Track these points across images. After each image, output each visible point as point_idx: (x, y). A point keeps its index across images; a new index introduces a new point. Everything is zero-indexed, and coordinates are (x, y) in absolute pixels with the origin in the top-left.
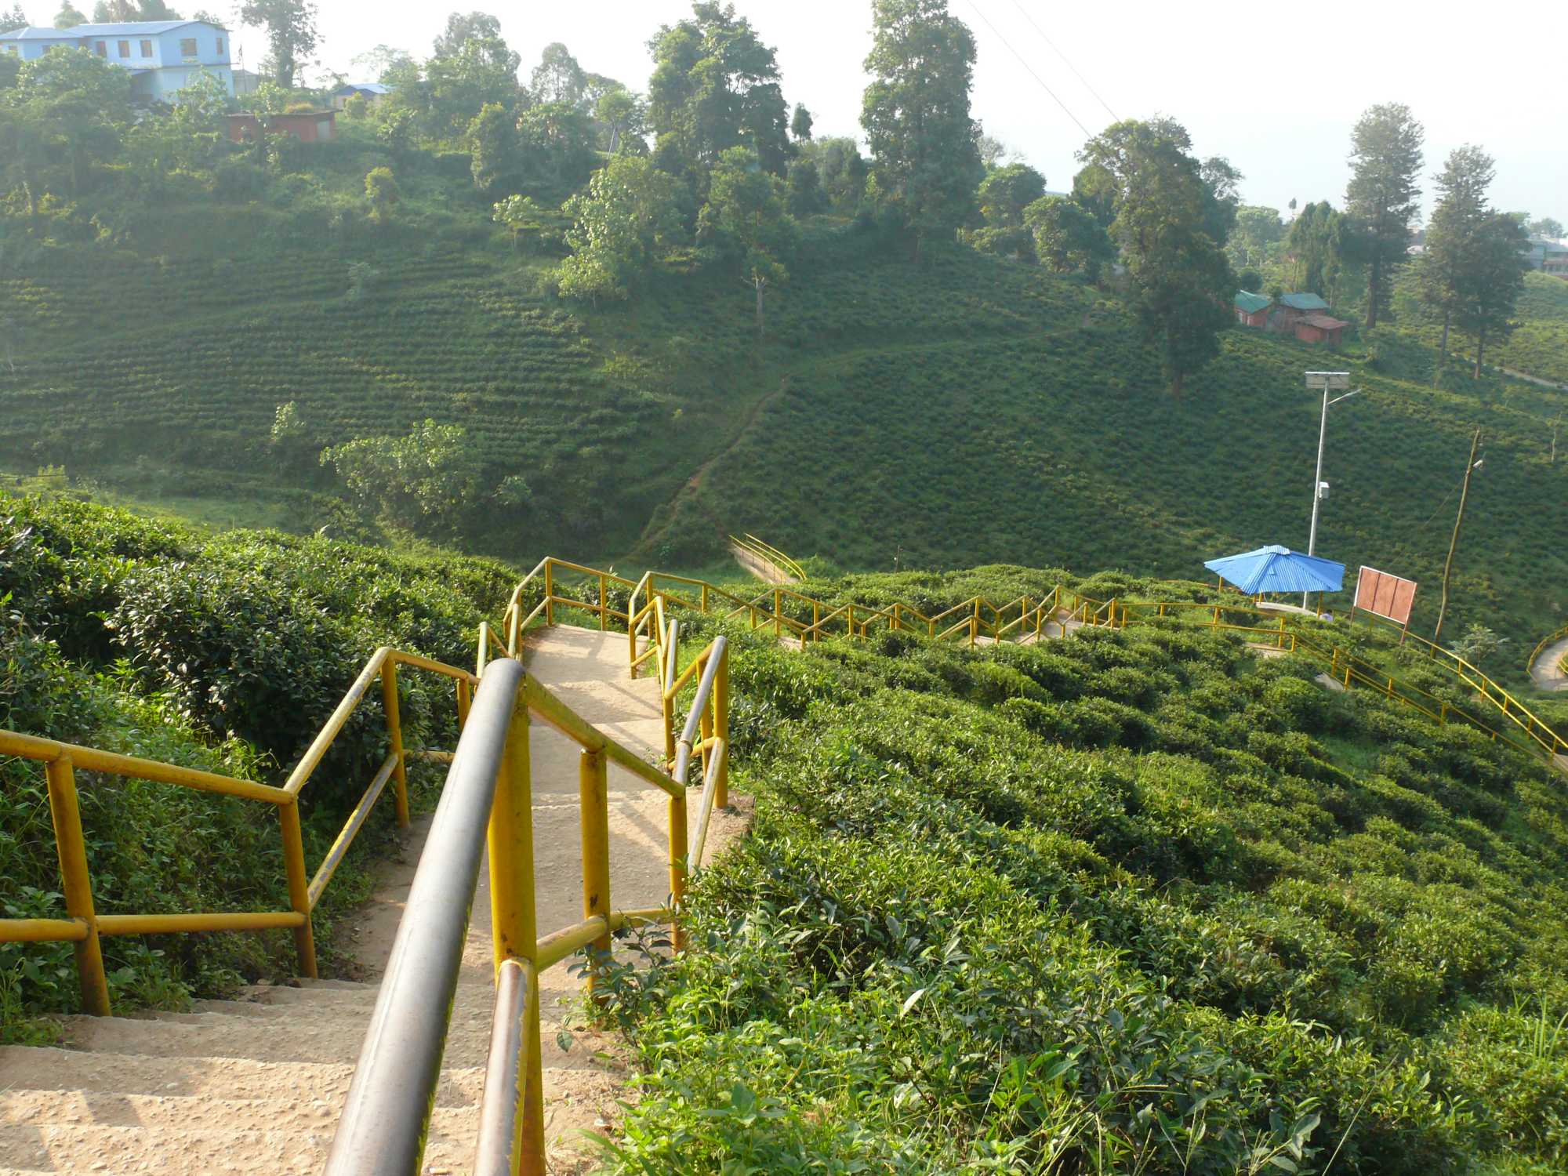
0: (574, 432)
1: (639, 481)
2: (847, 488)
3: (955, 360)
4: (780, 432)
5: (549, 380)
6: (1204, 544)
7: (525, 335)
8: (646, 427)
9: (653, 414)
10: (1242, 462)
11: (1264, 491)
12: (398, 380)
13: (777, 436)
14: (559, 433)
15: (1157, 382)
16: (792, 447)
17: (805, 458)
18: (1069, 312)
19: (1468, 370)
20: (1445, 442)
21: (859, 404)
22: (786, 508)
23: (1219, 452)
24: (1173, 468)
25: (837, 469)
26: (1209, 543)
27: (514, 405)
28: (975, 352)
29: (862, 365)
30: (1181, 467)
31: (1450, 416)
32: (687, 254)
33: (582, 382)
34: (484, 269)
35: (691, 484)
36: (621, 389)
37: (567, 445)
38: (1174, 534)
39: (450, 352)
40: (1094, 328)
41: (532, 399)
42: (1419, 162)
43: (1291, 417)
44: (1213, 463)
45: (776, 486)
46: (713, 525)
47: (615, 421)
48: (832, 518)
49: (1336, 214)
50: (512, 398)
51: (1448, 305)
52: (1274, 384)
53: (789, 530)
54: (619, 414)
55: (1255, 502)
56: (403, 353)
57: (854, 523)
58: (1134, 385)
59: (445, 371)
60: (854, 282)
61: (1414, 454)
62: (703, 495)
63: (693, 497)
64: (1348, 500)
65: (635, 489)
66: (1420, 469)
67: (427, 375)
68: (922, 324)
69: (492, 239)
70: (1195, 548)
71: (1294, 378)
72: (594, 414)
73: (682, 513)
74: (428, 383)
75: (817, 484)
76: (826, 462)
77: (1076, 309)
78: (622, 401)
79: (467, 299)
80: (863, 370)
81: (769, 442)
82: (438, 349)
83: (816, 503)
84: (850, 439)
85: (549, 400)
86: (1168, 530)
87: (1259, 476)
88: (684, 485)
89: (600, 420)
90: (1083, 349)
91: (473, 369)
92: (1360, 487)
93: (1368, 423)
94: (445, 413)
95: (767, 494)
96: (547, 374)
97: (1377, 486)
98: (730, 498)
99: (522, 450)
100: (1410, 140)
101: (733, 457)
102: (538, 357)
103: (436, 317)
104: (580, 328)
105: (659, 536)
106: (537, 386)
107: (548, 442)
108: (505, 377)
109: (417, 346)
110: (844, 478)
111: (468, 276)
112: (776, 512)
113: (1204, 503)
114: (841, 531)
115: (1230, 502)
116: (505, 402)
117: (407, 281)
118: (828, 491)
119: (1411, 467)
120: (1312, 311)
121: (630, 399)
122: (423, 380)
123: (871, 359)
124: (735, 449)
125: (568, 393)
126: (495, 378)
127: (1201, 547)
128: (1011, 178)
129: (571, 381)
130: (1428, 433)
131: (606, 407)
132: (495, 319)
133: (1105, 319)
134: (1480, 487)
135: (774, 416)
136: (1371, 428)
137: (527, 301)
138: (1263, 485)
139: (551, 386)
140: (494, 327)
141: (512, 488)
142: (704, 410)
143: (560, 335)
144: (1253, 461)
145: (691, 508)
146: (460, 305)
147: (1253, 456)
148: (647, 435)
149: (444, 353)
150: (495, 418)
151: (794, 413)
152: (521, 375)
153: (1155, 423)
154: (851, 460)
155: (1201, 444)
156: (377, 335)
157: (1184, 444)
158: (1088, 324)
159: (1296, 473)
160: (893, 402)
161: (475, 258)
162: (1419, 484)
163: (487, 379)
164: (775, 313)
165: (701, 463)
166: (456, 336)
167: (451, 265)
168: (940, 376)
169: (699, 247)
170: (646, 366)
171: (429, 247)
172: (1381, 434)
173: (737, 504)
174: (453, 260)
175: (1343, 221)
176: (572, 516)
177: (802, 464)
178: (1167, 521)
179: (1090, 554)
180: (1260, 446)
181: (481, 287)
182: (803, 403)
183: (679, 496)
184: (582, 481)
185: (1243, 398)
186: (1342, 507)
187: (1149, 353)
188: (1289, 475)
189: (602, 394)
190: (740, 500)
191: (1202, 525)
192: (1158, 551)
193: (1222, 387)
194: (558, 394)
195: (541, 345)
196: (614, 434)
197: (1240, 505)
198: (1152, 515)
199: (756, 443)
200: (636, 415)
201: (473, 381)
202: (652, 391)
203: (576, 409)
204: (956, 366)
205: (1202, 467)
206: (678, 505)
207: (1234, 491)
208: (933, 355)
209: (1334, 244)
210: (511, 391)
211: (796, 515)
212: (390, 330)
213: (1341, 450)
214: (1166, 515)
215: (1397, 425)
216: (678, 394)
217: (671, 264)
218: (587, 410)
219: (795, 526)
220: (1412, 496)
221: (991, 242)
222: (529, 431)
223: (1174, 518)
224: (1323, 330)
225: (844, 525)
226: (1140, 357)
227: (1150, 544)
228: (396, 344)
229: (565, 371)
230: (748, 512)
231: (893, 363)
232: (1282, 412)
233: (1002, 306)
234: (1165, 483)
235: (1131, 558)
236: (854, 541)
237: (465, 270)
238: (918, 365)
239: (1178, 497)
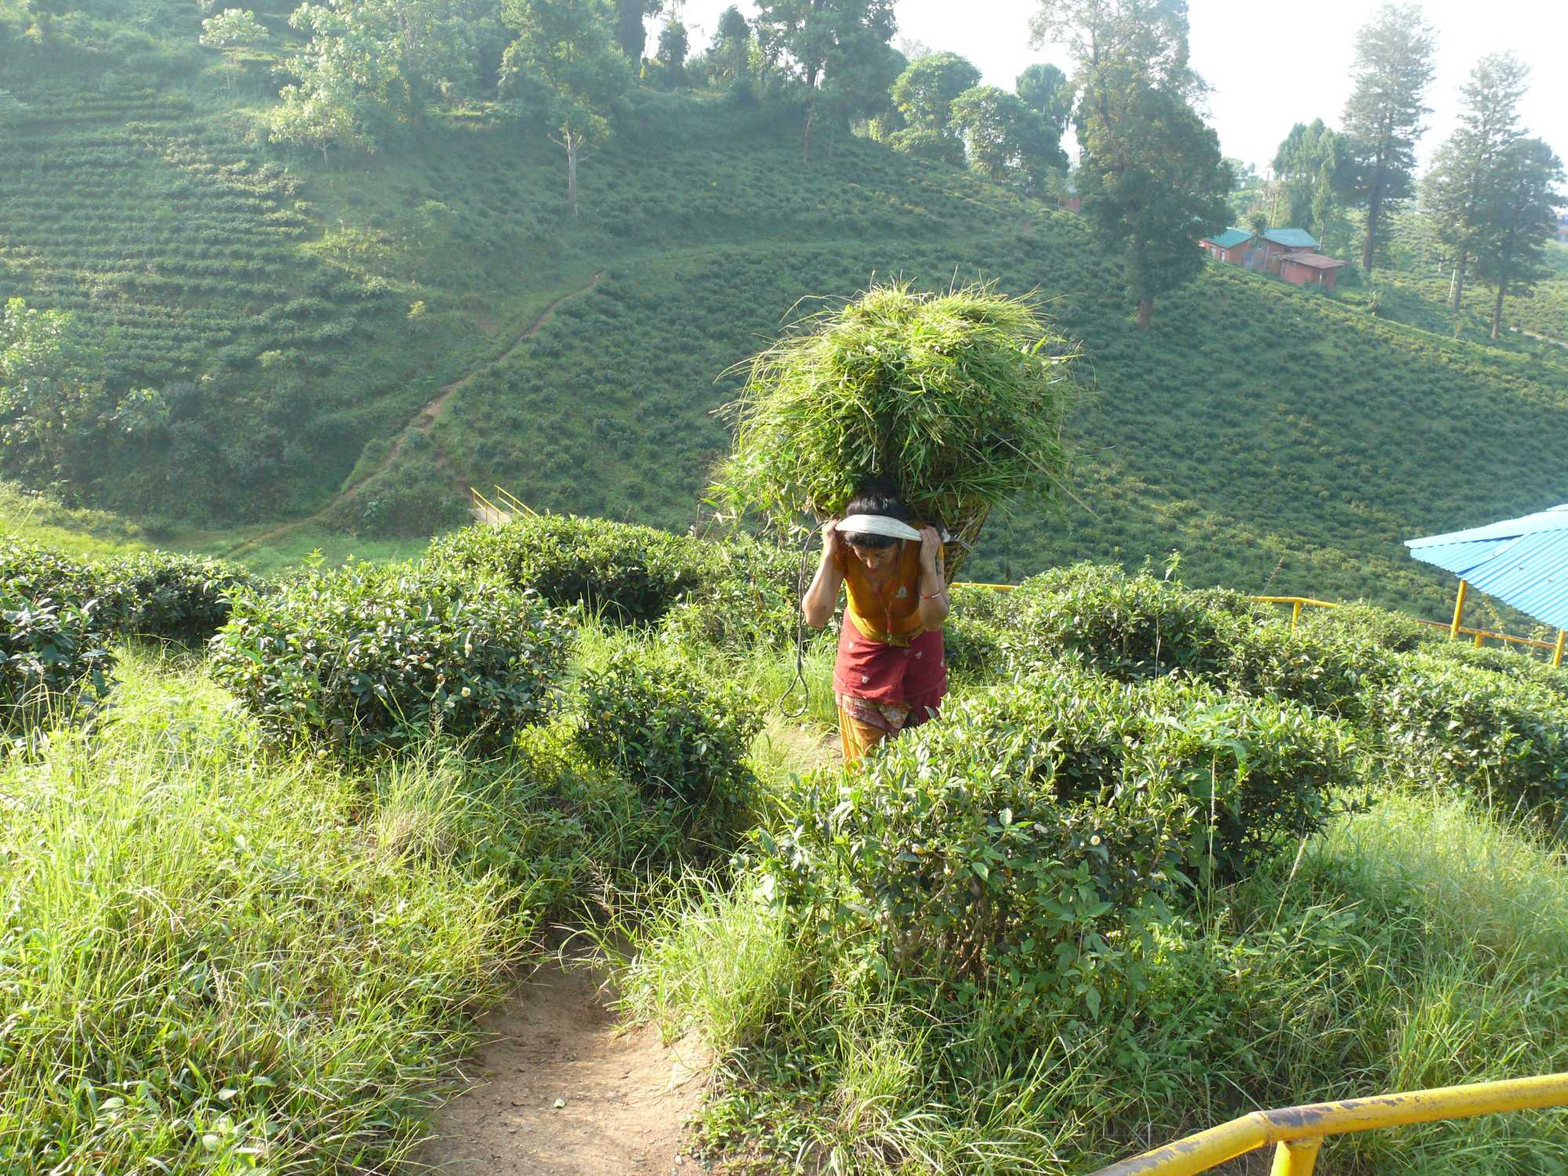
0: (258, 330)
1: (348, 404)
2: (665, 424)
3: (846, 263)
4: (577, 342)
5: (236, 255)
6: (1186, 524)
7: (220, 195)
8: (367, 326)
9: (385, 306)
10: (1231, 415)
11: (1263, 456)
12: (28, 255)
13: (571, 348)
14: (236, 331)
15: (1118, 307)
16: (588, 362)
17: (608, 380)
18: (1003, 217)
19: (1482, 328)
20: (1493, 400)
21: (702, 313)
22: (567, 449)
23: (1202, 401)
24: (1140, 418)
25: (655, 397)
26: (1192, 522)
27: (178, 290)
28: (874, 254)
29: (714, 262)
30: (1149, 418)
31: (1493, 369)
32: (482, 109)
33: (283, 259)
34: (186, 109)
35: (429, 412)
36: (341, 270)
37: (242, 349)
38: (1143, 507)
39: (111, 218)
40: (1037, 237)
41: (207, 282)
42: (1432, 74)
43: (1293, 358)
44: (1194, 415)
45: (556, 418)
46: (451, 472)
47: (322, 316)
48: (637, 466)
49: (1331, 135)
50: (179, 280)
51: (1467, 245)
52: (1270, 317)
53: (566, 482)
54: (329, 306)
55: (1252, 468)
56: (44, 218)
57: (670, 476)
58: (1087, 309)
59: (97, 243)
60: (719, 163)
61: (1457, 412)
62: (442, 426)
63: (426, 431)
64: (1374, 470)
65: (339, 416)
66: (1465, 432)
67: (71, 247)
68: (803, 216)
69: (203, 72)
70: (1172, 529)
71: (1296, 312)
72: (292, 305)
73: (406, 453)
74: (71, 259)
75: (620, 417)
76: (638, 386)
77: (1013, 215)
78: (335, 290)
79: (150, 147)
80: (716, 268)
81: (555, 354)
82: (91, 212)
83: (614, 443)
84: (681, 357)
85: (230, 283)
86: (1134, 502)
87: (1254, 434)
88: (417, 412)
89: (301, 314)
90: (1021, 261)
91: (136, 241)
92: (1388, 454)
93: (1396, 372)
94: (81, 299)
95: (541, 429)
96: (237, 247)
97: (1411, 453)
98: (482, 433)
99: (173, 354)
100: (1422, 48)
101: (496, 374)
102: (227, 226)
103: (101, 170)
104: (296, 187)
105: (362, 488)
106: (216, 264)
107: (217, 344)
108: (176, 251)
109: (66, 208)
110: (664, 411)
111: (158, 118)
112: (550, 455)
113: (1183, 467)
114: (647, 487)
115: (1215, 466)
116: (166, 286)
117: (71, 122)
118: (637, 428)
119: (1453, 430)
120: (1299, 249)
121: (351, 285)
122: (64, 254)
123: (728, 257)
124: (502, 363)
125: (261, 274)
126: (162, 253)
127: (1181, 527)
128: (938, 67)
129: (267, 259)
130: (1471, 388)
131: (311, 295)
132: (182, 175)
133: (1051, 228)
134: (1542, 460)
135: (571, 321)
136: (1399, 378)
137: (233, 151)
138: (1260, 447)
139: (239, 264)
140: (178, 184)
141: (140, 406)
142: (466, 308)
143: (266, 197)
144: (1246, 414)
145: (420, 446)
146: (140, 155)
147: (1247, 407)
148: (369, 337)
149: (101, 218)
150: (148, 308)
151: (603, 317)
152: (199, 248)
153: (1115, 358)
154: (677, 386)
155: (1177, 389)
156: (14, 193)
157: (1153, 387)
158: (1029, 233)
159: (1305, 431)
160: (752, 312)
161: (174, 95)
162: (1466, 453)
163: (151, 254)
164: (599, 191)
165: (451, 381)
166: (123, 195)
167: (138, 103)
168: (822, 283)
169: (503, 100)
170: (385, 241)
171: (109, 77)
172: (1412, 386)
173: (490, 441)
174: (144, 97)
175: (1341, 143)
176: (236, 453)
177: (600, 388)
178: (1131, 489)
179: (1023, 533)
180: (1257, 396)
181: (174, 133)
182: (620, 307)
183: (407, 428)
184: (258, 400)
185: (1231, 332)
186: (1366, 480)
187: (1108, 270)
188: (1295, 434)
189: (312, 276)
190: (497, 437)
191: (1181, 497)
192: (1120, 531)
193: (1204, 317)
194: (245, 275)
195: (239, 209)
196: (317, 334)
197: (1231, 471)
198: (1111, 480)
199: (534, 355)
200: (354, 308)
201: (131, 256)
202: (388, 275)
203: (268, 297)
204: (846, 271)
205: (1178, 419)
206: (403, 441)
207: (1221, 453)
208: (816, 256)
209: (1328, 170)
210: (180, 270)
211: (579, 461)
212: (34, 186)
213: (1363, 404)
214: (1130, 480)
215: (1432, 376)
216: (424, 282)
217: (457, 118)
218: (284, 298)
219: (576, 478)
220: (1458, 468)
221: (911, 146)
222: (193, 326)
223: (1143, 486)
224: (1316, 270)
225: (654, 478)
226: (1095, 275)
227: (1109, 521)
228: (38, 206)
229: (261, 244)
230: (506, 454)
231: (759, 262)
232: (1284, 352)
233: (917, 204)
234: (1129, 438)
235: (1084, 539)
236: (667, 502)
237: (157, 111)
238: (793, 267)
239: (1148, 457)
